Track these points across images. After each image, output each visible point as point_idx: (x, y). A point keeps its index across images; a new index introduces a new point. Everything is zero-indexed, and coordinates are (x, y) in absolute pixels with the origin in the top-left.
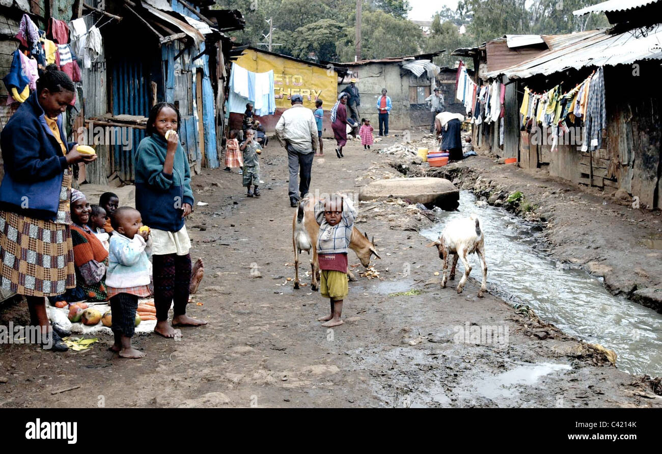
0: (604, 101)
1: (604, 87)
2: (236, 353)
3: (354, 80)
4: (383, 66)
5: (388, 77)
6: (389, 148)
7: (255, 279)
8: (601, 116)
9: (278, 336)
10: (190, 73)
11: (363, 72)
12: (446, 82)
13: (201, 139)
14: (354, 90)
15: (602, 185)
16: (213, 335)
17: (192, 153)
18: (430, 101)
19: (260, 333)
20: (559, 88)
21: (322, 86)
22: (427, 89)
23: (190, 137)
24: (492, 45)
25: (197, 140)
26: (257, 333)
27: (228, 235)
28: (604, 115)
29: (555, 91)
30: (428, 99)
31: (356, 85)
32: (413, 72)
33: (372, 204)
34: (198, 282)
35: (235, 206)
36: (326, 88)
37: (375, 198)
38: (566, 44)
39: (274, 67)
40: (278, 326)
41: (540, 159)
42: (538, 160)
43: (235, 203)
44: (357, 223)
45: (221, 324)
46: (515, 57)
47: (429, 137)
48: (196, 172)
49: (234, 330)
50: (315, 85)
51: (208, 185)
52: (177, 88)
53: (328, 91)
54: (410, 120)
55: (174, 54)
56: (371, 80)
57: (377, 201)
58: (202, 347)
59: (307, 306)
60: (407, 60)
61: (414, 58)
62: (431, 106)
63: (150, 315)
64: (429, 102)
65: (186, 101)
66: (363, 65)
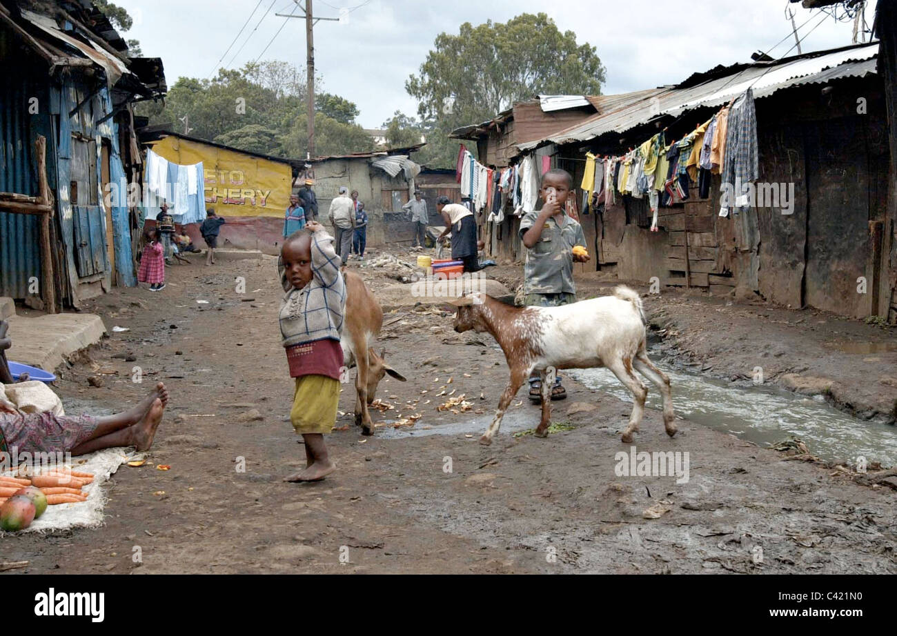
0: (755, 138)
1: (754, 118)
2: (279, 560)
3: (309, 182)
4: (347, 164)
5: (354, 178)
6: (374, 260)
7: (253, 423)
8: (752, 160)
9: (351, 520)
10: (92, 142)
11: (321, 172)
12: (425, 186)
13: (109, 240)
14: (309, 194)
15: (706, 285)
16: (212, 525)
17: (98, 259)
18: (410, 208)
19: (310, 515)
20: (660, 138)
21: (270, 185)
22: (405, 193)
23: (95, 236)
24: (520, 109)
25: (105, 243)
26: (305, 517)
27: (175, 365)
28: (756, 159)
29: (653, 143)
30: (407, 206)
31: (312, 188)
32: (386, 170)
33: (394, 316)
34: (154, 428)
35: (174, 331)
36: (275, 187)
37: (394, 308)
38: (620, 106)
39: (204, 159)
40: (339, 499)
41: (600, 258)
42: (598, 260)
43: (173, 327)
44: (384, 339)
45: (221, 502)
46: (553, 124)
47: (418, 251)
48: (104, 290)
49: (253, 514)
50: (262, 184)
51: (125, 304)
52: (74, 162)
53: (279, 191)
54: (383, 234)
55: (70, 108)
56: (331, 181)
57: (398, 311)
58: (198, 552)
59: (374, 460)
60: (378, 156)
61: (386, 153)
62: (411, 215)
63: (65, 492)
64: (409, 210)
65: (87, 185)
66: (321, 161)
